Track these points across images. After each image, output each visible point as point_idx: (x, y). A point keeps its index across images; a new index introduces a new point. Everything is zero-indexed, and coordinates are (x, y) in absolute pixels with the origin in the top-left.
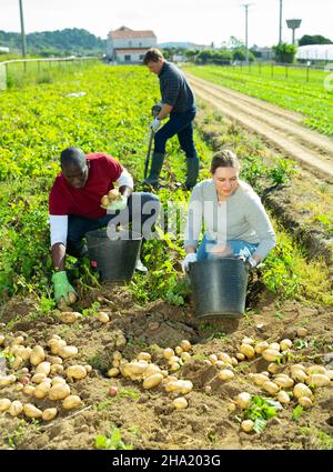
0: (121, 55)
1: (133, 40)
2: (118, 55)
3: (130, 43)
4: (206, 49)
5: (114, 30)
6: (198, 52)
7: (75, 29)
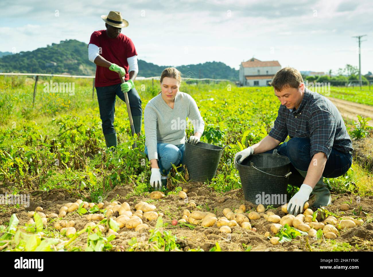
0: (251, 81)
1: (261, 69)
2: (248, 81)
3: (259, 71)
4: (324, 76)
5: (246, 61)
6: (317, 78)
7: (214, 62)
